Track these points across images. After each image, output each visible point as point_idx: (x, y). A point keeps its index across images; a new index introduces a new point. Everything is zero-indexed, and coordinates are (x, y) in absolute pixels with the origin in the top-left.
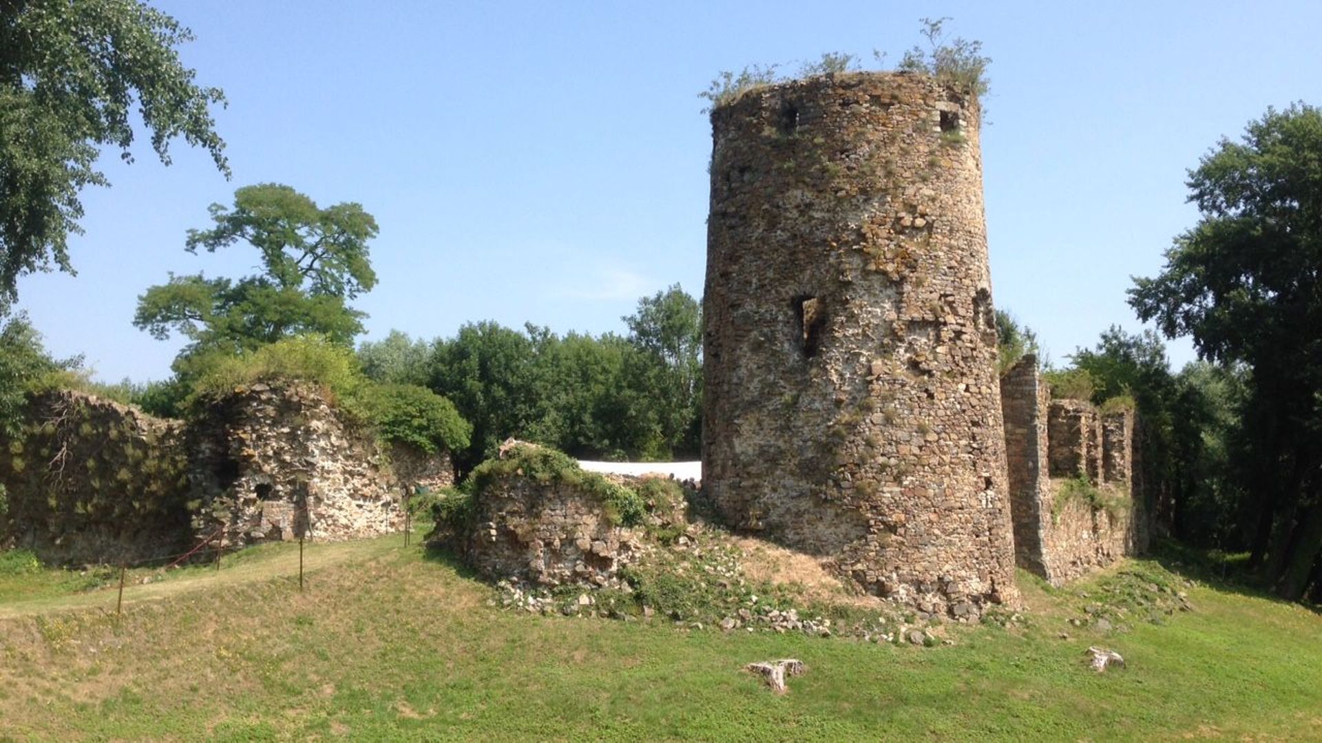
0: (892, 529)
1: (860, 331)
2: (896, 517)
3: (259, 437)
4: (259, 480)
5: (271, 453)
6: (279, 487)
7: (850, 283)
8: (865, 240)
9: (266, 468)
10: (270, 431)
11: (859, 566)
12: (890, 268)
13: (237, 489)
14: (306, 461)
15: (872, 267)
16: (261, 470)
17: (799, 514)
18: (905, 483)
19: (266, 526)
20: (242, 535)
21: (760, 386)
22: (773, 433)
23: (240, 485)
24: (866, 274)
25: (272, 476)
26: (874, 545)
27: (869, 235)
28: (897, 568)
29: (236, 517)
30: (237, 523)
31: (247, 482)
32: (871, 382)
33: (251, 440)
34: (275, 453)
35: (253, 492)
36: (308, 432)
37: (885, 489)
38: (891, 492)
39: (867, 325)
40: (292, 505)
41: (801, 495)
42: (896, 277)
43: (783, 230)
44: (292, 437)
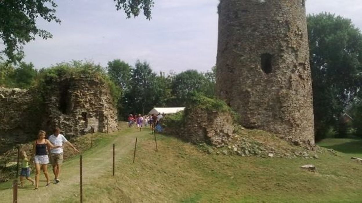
0: (298, 125)
1: (286, 65)
2: (298, 122)
3: (83, 95)
4: (84, 111)
5: (88, 101)
6: (91, 114)
7: (283, 50)
8: (288, 37)
9: (86, 106)
10: (87, 93)
11: (290, 137)
12: (295, 46)
13: (76, 114)
14: (100, 104)
15: (290, 46)
16: (84, 107)
17: (269, 122)
18: (301, 112)
19: (89, 128)
20: (79, 131)
21: (251, 82)
22: (258, 97)
23: (77, 113)
24: (287, 47)
25: (88, 110)
26: (294, 131)
27: (289, 36)
28: (300, 137)
29: (76, 125)
30: (76, 127)
31: (79, 111)
32: (292, 81)
33: (81, 96)
34: (89, 101)
35: (81, 115)
36: (101, 93)
37: (296, 114)
38: (297, 115)
39: (288, 64)
40: (97, 120)
41: (269, 116)
42: (296, 49)
43: (258, 32)
44: (95, 95)
